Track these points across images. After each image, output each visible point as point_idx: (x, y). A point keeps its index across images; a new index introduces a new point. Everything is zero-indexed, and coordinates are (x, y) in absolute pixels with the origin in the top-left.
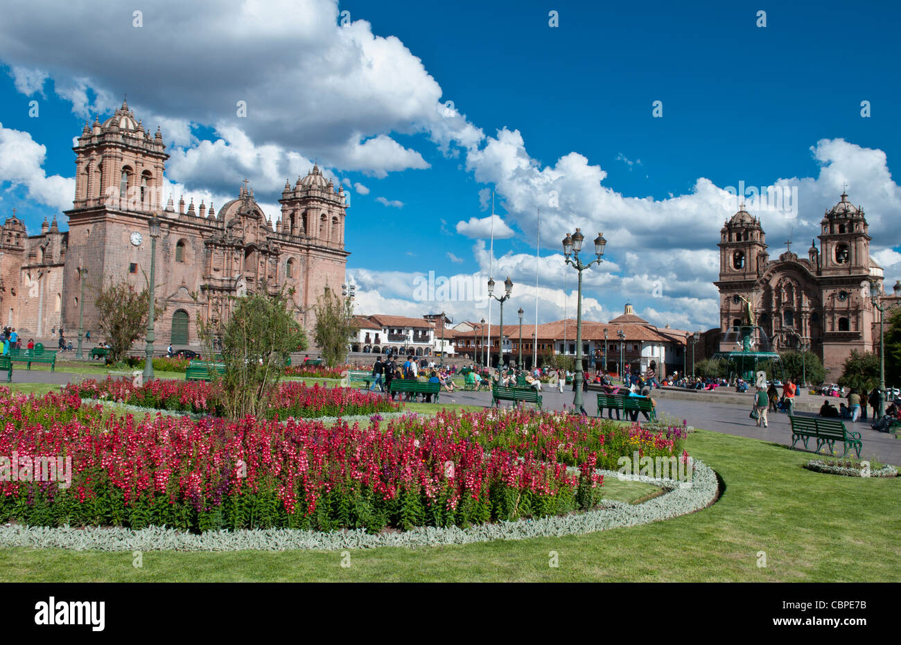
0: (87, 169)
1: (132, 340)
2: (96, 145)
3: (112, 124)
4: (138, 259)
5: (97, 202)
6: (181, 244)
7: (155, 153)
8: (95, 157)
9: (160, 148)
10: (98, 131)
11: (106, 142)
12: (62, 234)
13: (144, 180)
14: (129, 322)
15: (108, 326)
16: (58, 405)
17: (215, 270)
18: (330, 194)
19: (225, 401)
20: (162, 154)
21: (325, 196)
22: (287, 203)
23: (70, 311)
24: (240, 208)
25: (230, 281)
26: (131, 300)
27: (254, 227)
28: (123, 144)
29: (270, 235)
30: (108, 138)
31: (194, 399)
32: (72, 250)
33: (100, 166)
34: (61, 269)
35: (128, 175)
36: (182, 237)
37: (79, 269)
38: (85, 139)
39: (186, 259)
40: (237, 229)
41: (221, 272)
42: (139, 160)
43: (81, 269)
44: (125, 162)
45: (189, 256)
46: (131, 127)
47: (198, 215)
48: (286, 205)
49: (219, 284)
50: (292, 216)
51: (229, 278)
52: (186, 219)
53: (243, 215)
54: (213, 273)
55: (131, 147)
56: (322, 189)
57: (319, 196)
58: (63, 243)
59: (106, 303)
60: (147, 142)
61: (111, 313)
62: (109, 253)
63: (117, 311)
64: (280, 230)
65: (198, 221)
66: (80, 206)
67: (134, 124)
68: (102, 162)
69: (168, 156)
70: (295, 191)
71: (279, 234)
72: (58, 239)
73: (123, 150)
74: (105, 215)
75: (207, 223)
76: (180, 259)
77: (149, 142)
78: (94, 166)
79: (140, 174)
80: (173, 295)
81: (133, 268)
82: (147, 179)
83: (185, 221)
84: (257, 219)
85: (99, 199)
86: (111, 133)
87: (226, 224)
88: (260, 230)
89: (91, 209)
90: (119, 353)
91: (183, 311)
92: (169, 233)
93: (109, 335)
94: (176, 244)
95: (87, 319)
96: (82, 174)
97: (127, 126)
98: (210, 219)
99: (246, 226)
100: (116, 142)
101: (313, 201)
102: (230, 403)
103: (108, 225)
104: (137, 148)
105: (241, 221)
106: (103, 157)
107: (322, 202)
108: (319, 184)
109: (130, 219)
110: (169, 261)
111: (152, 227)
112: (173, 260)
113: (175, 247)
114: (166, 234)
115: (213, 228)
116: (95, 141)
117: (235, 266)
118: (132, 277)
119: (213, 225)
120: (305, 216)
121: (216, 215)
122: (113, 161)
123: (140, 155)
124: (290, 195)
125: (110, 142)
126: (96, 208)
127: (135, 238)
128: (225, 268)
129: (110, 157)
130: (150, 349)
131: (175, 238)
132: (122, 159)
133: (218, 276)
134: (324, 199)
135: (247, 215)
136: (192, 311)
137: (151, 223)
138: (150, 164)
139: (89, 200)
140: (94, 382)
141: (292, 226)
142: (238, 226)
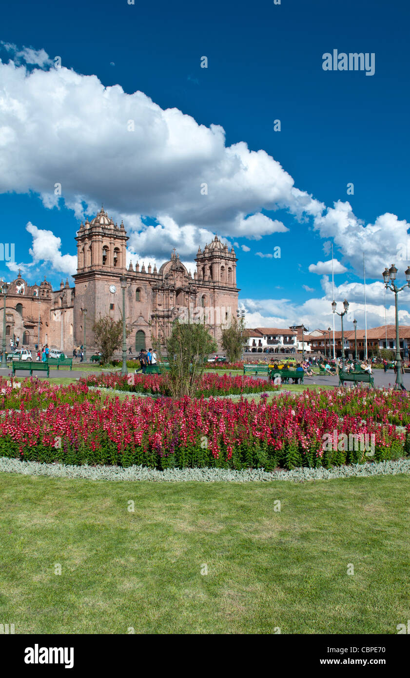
0: (83, 249)
1: (113, 350)
2: (87, 235)
3: (96, 222)
4: (114, 301)
5: (90, 269)
6: (138, 290)
7: (121, 236)
8: (87, 242)
9: (124, 233)
10: (88, 227)
11: (92, 233)
12: (72, 289)
13: (115, 253)
14: (112, 339)
15: (100, 342)
16: (76, 391)
17: (159, 305)
18: (226, 253)
19: (171, 387)
20: (125, 237)
21: (223, 255)
22: (200, 261)
23: (78, 334)
24: (172, 266)
25: (168, 311)
26: (112, 326)
27: (181, 277)
28: (102, 233)
29: (191, 282)
30: (94, 230)
31: (152, 386)
32: (77, 298)
33: (91, 247)
34: (72, 310)
35: (106, 251)
36: (139, 286)
37: (82, 309)
38: (81, 232)
39: (142, 299)
40: (171, 279)
41: (163, 306)
42: (112, 242)
43: (83, 309)
44: (105, 244)
45: (143, 297)
46: (107, 222)
47: (147, 272)
48: (199, 262)
49: (162, 314)
50: (203, 269)
51: (167, 310)
52: (140, 275)
53: (174, 270)
54: (158, 307)
55: (107, 234)
56: (221, 251)
57: (219, 255)
58: (72, 294)
59: (98, 329)
60: (116, 231)
61: (101, 335)
62: (98, 298)
63: (104, 333)
64: (197, 278)
65: (148, 276)
66: (80, 272)
67: (108, 221)
68: (91, 245)
69: (128, 238)
70: (204, 253)
71: (196, 280)
72: (69, 292)
73: (103, 236)
74: (94, 276)
75: (153, 277)
76: (138, 300)
77: (117, 230)
78: (87, 247)
79: (113, 250)
80: (135, 322)
81: (112, 307)
82: (117, 253)
83: (140, 276)
84: (182, 272)
85: (91, 267)
86: (96, 227)
87: (164, 277)
88: (184, 279)
89: (87, 273)
90: (107, 358)
91: (142, 331)
92: (131, 284)
93: (101, 348)
94: (135, 291)
95: (88, 338)
96: (81, 253)
97: (104, 222)
98: (154, 274)
99: (176, 277)
100: (99, 232)
101: (216, 258)
102: (174, 388)
103: (97, 282)
104: (110, 235)
105: (173, 274)
106: (92, 242)
107: (221, 259)
108: (219, 247)
109: (109, 277)
110: (132, 301)
111: (122, 282)
112: (134, 300)
113: (135, 293)
114: (130, 285)
115: (157, 279)
116: (87, 232)
117: (171, 302)
118: (112, 312)
119: (156, 277)
120: (211, 268)
121: (158, 272)
122: (97, 244)
123: (112, 239)
124: (201, 256)
125: (95, 232)
126: (89, 272)
127: (112, 289)
128: (165, 303)
129: (95, 241)
130: (125, 355)
131: (134, 287)
132: (102, 242)
133: (160, 308)
134: (223, 257)
135: (176, 270)
136: (148, 331)
137: (121, 280)
138: (118, 243)
139: (86, 268)
140: (94, 376)
141: (203, 274)
142: (171, 277)
